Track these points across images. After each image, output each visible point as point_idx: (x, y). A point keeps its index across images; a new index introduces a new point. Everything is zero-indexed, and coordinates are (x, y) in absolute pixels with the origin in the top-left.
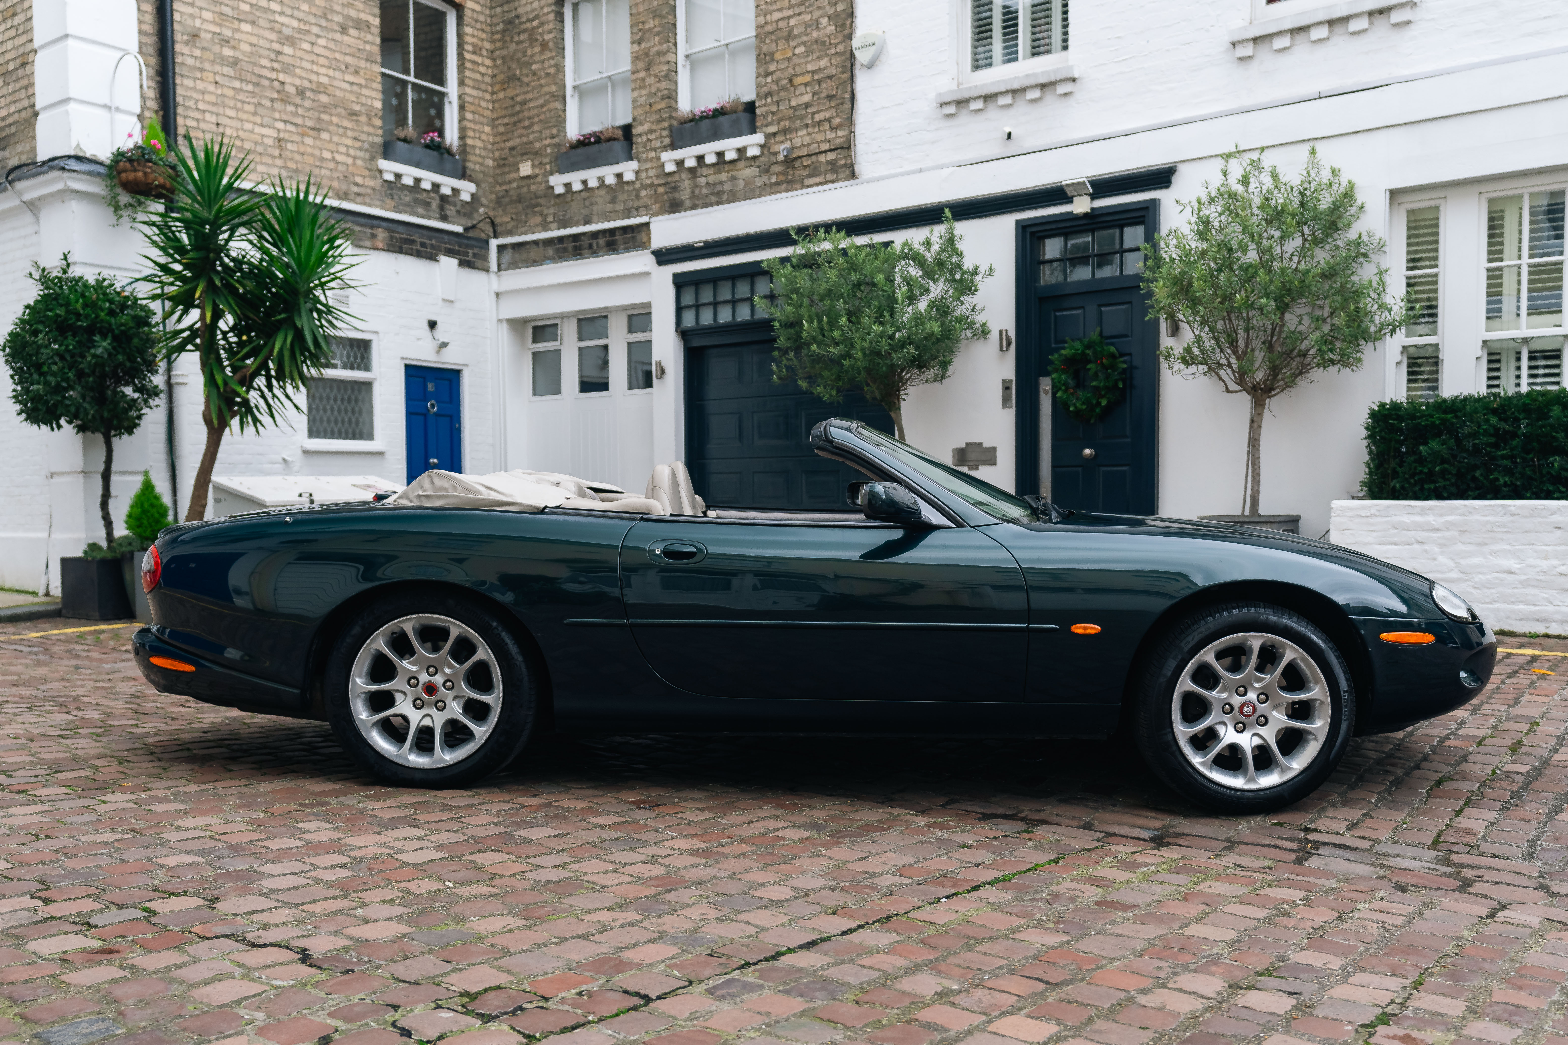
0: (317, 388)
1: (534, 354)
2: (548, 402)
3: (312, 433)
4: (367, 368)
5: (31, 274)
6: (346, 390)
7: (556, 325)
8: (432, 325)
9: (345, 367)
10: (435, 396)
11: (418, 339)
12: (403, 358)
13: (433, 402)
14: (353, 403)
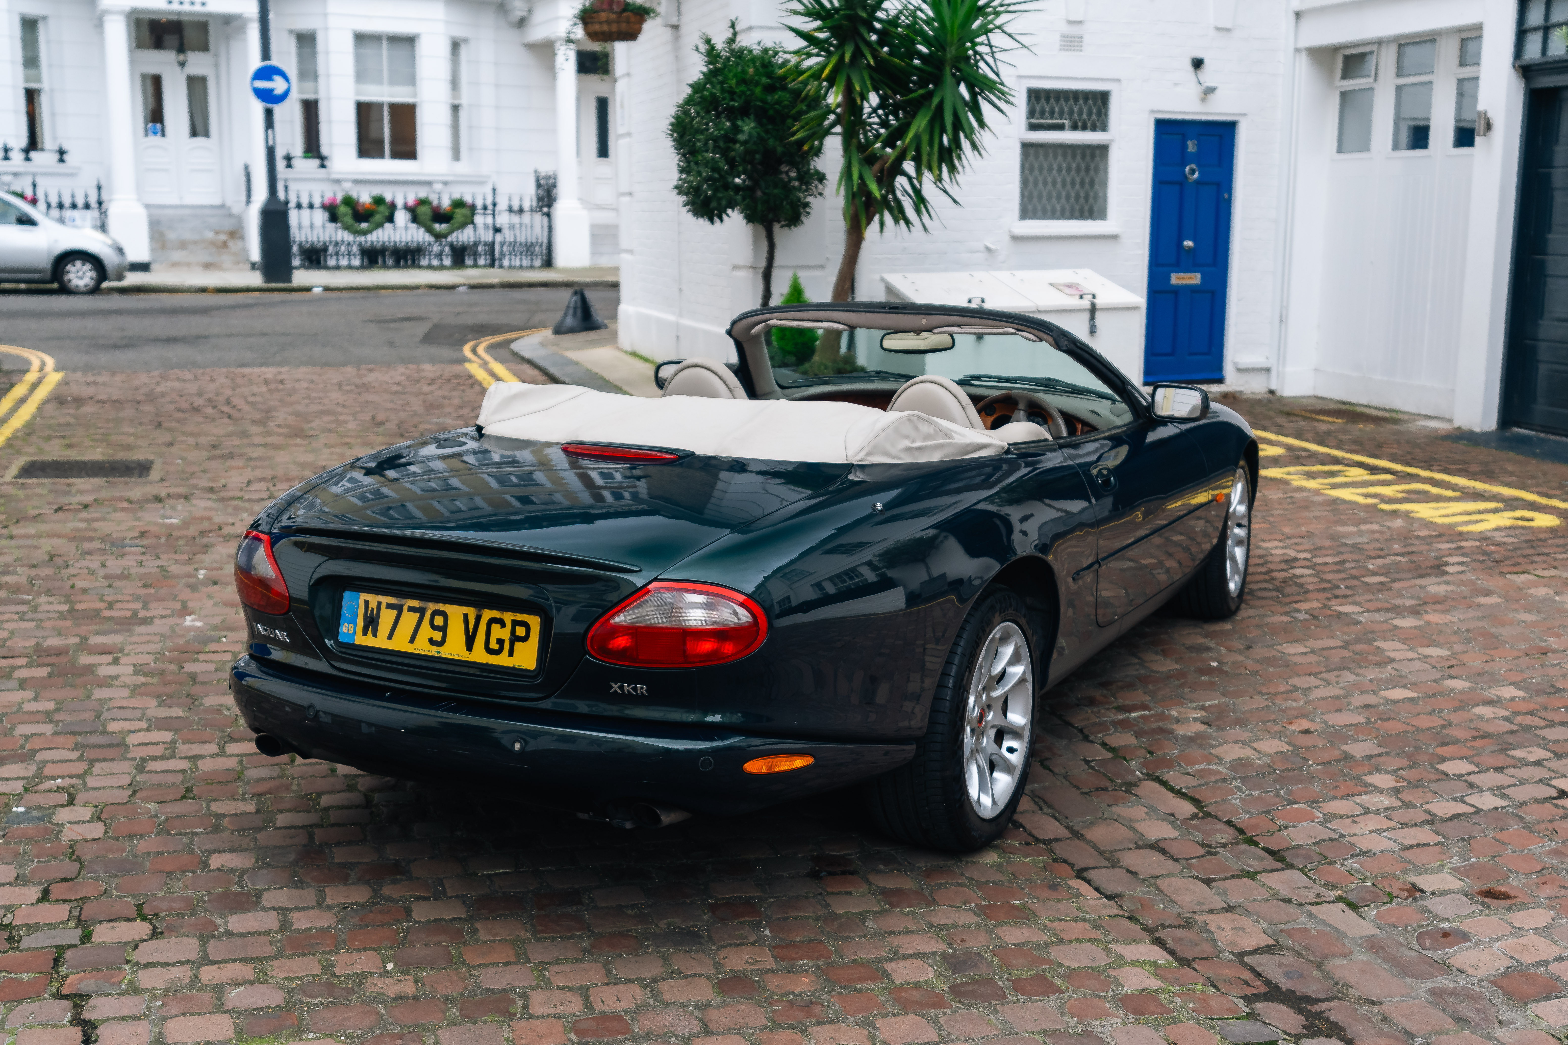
0: (1036, 156)
1: (1344, 95)
3: (1026, 213)
4: (1104, 128)
6: (1074, 156)
7: (1368, 55)
8: (1198, 64)
9: (1075, 127)
10: (1196, 158)
11: (1176, 84)
12: (1152, 111)
13: (1193, 166)
14: (1092, 173)
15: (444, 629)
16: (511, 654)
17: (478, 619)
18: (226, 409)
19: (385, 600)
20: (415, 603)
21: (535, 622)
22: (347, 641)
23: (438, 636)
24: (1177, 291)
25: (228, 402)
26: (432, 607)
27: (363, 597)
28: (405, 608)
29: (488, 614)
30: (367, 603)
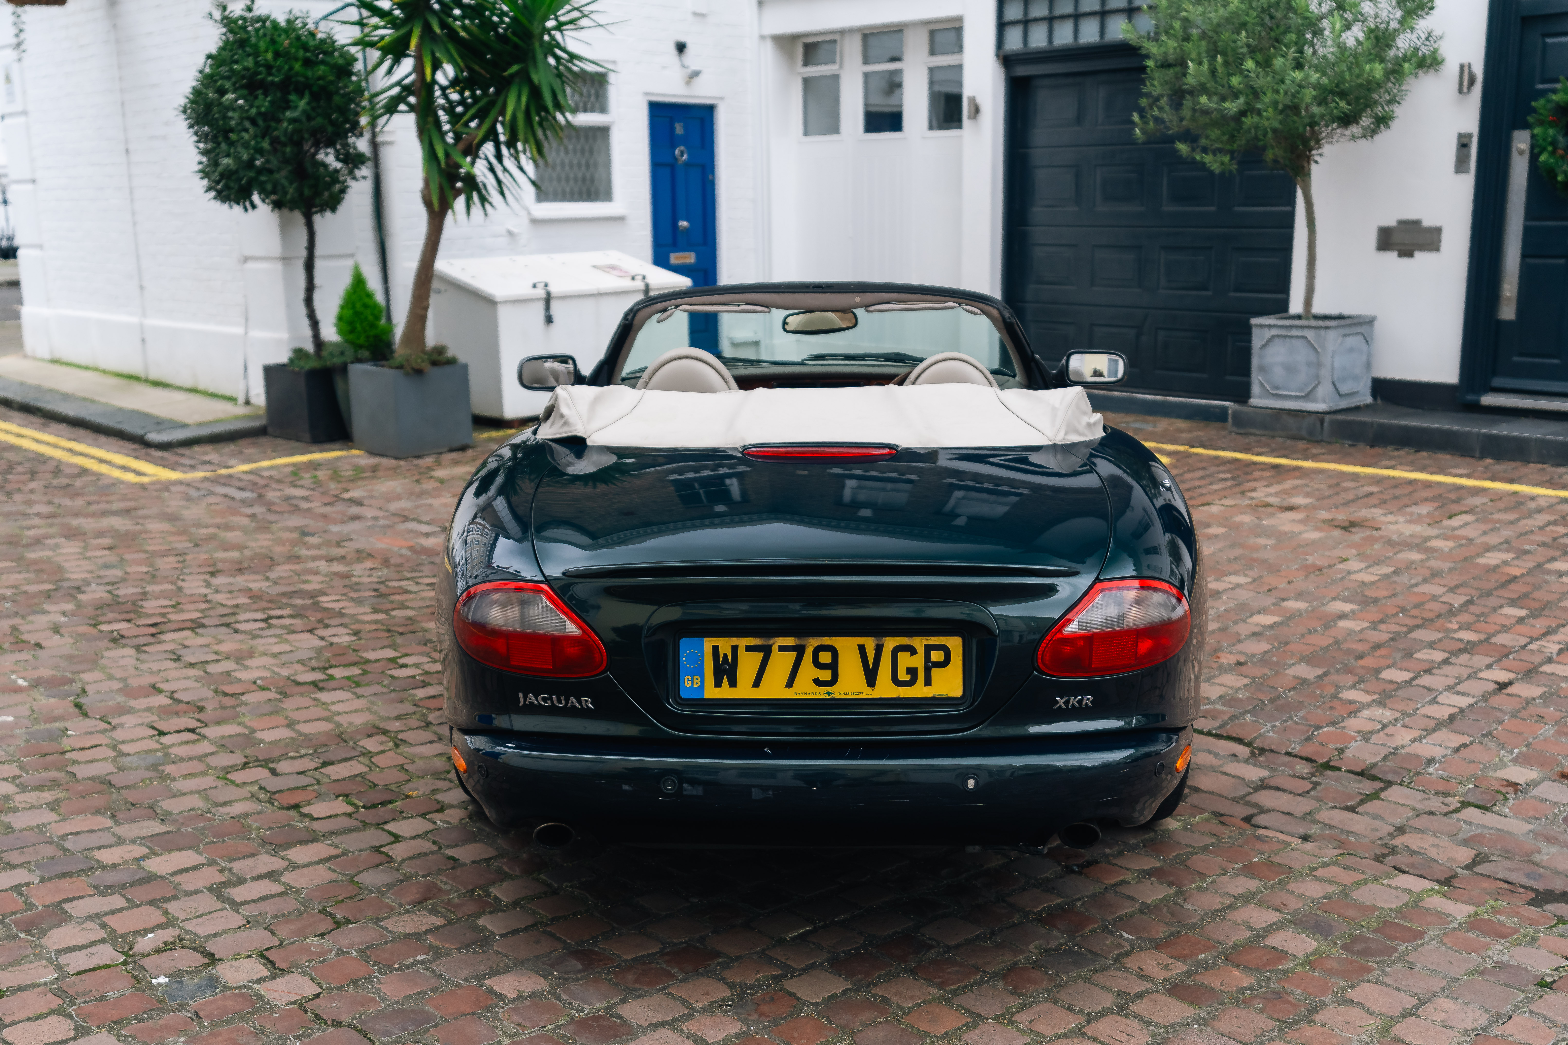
1: (806, 81)
2: (823, 143)
4: (603, 110)
5: (210, 14)
6: (578, 138)
7: (834, 42)
8: (681, 48)
9: (578, 109)
10: (684, 140)
11: (664, 67)
12: (646, 94)
13: (682, 148)
14: (587, 155)
15: (833, 666)
16: (928, 683)
17: (879, 649)
19: (742, 642)
20: (790, 641)
21: (955, 644)
22: (692, 696)
23: (826, 675)
26: (812, 643)
27: (709, 643)
28: (775, 648)
29: (890, 643)
30: (716, 649)
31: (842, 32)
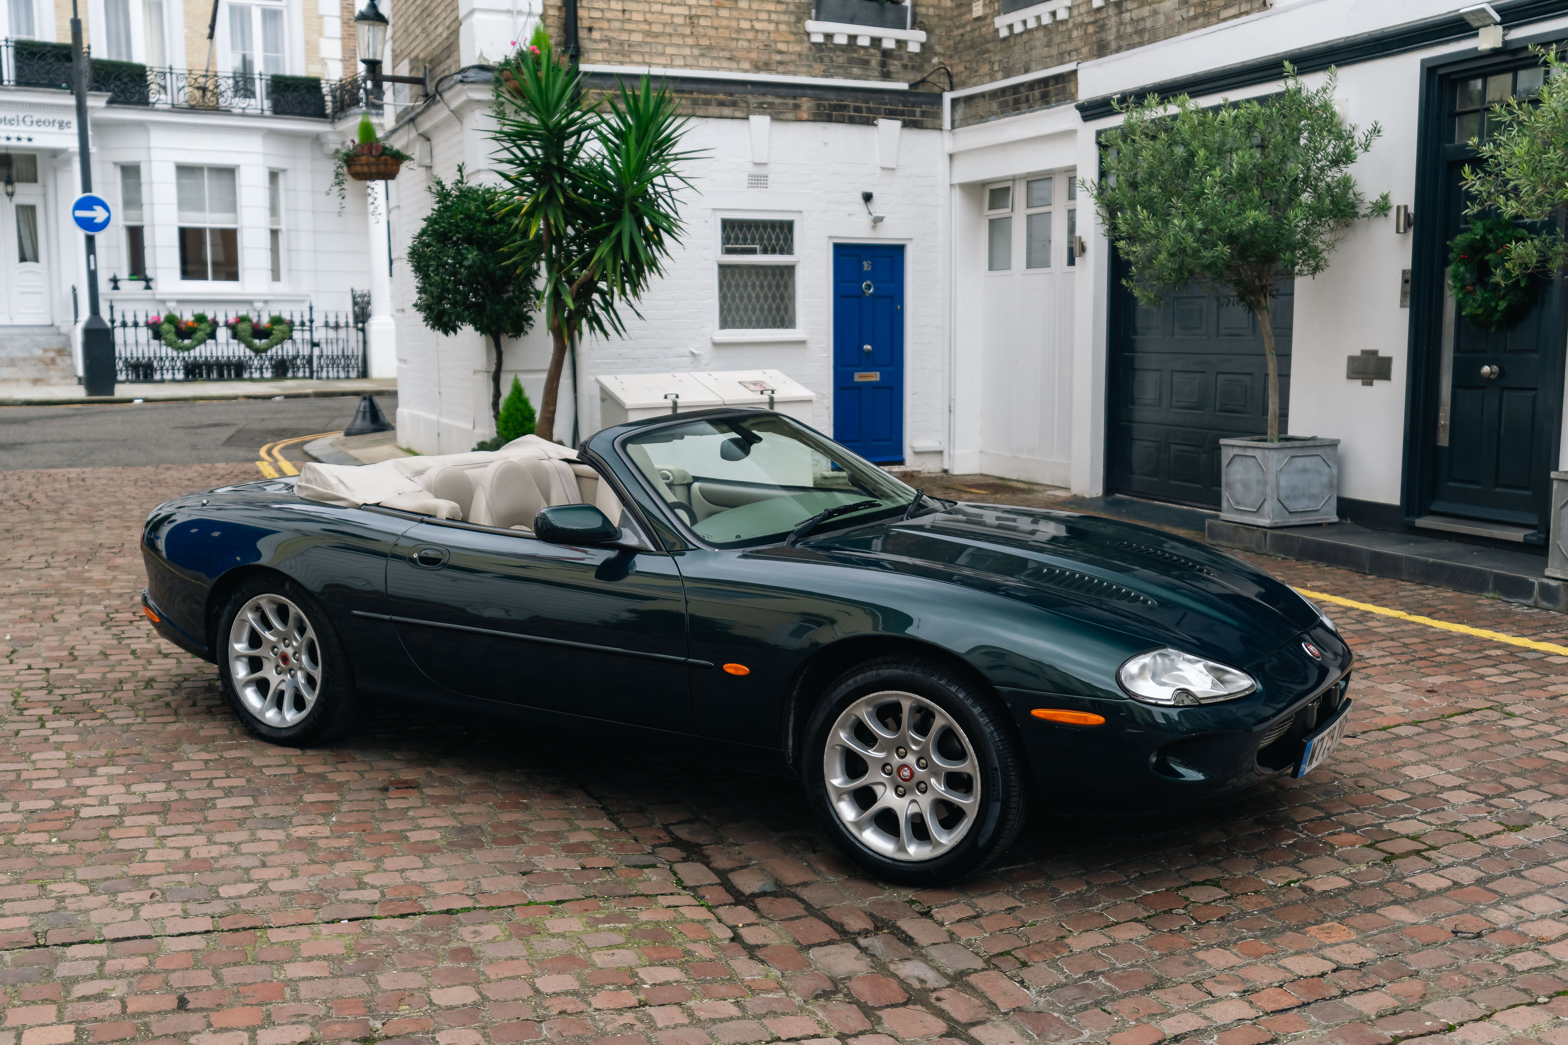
0: (733, 276)
1: (991, 222)
2: (1000, 279)
3: (724, 324)
4: (790, 251)
6: (766, 275)
7: (1007, 189)
8: (868, 197)
9: (765, 251)
10: (871, 276)
11: (850, 215)
12: (830, 237)
13: (869, 282)
14: (782, 289)
18: (26, 502)
24: (860, 386)
25: (30, 496)
31: (1014, 179)
